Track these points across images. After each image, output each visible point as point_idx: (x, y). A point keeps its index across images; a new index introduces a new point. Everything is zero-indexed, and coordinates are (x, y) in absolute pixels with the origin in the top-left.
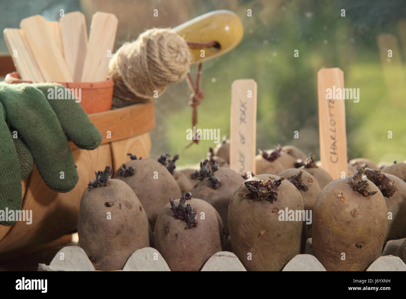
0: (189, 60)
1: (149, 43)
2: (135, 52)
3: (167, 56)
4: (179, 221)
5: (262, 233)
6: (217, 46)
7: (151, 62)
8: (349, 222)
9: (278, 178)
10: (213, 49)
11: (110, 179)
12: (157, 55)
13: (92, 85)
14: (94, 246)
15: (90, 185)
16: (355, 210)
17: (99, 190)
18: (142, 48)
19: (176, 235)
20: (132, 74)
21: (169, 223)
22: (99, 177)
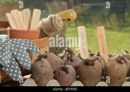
0: (62, 24)
1: (51, 18)
2: (47, 21)
3: (57, 23)
4: (63, 71)
5: (90, 75)
6: (69, 20)
7: (52, 24)
8: (117, 72)
9: (94, 59)
10: (68, 21)
11: (42, 59)
12: (54, 22)
13: (35, 31)
14: (37, 79)
15: (36, 60)
16: (119, 68)
17: (39, 62)
18: (49, 20)
19: (63, 76)
20: (46, 28)
21: (60, 72)
22: (39, 58)
